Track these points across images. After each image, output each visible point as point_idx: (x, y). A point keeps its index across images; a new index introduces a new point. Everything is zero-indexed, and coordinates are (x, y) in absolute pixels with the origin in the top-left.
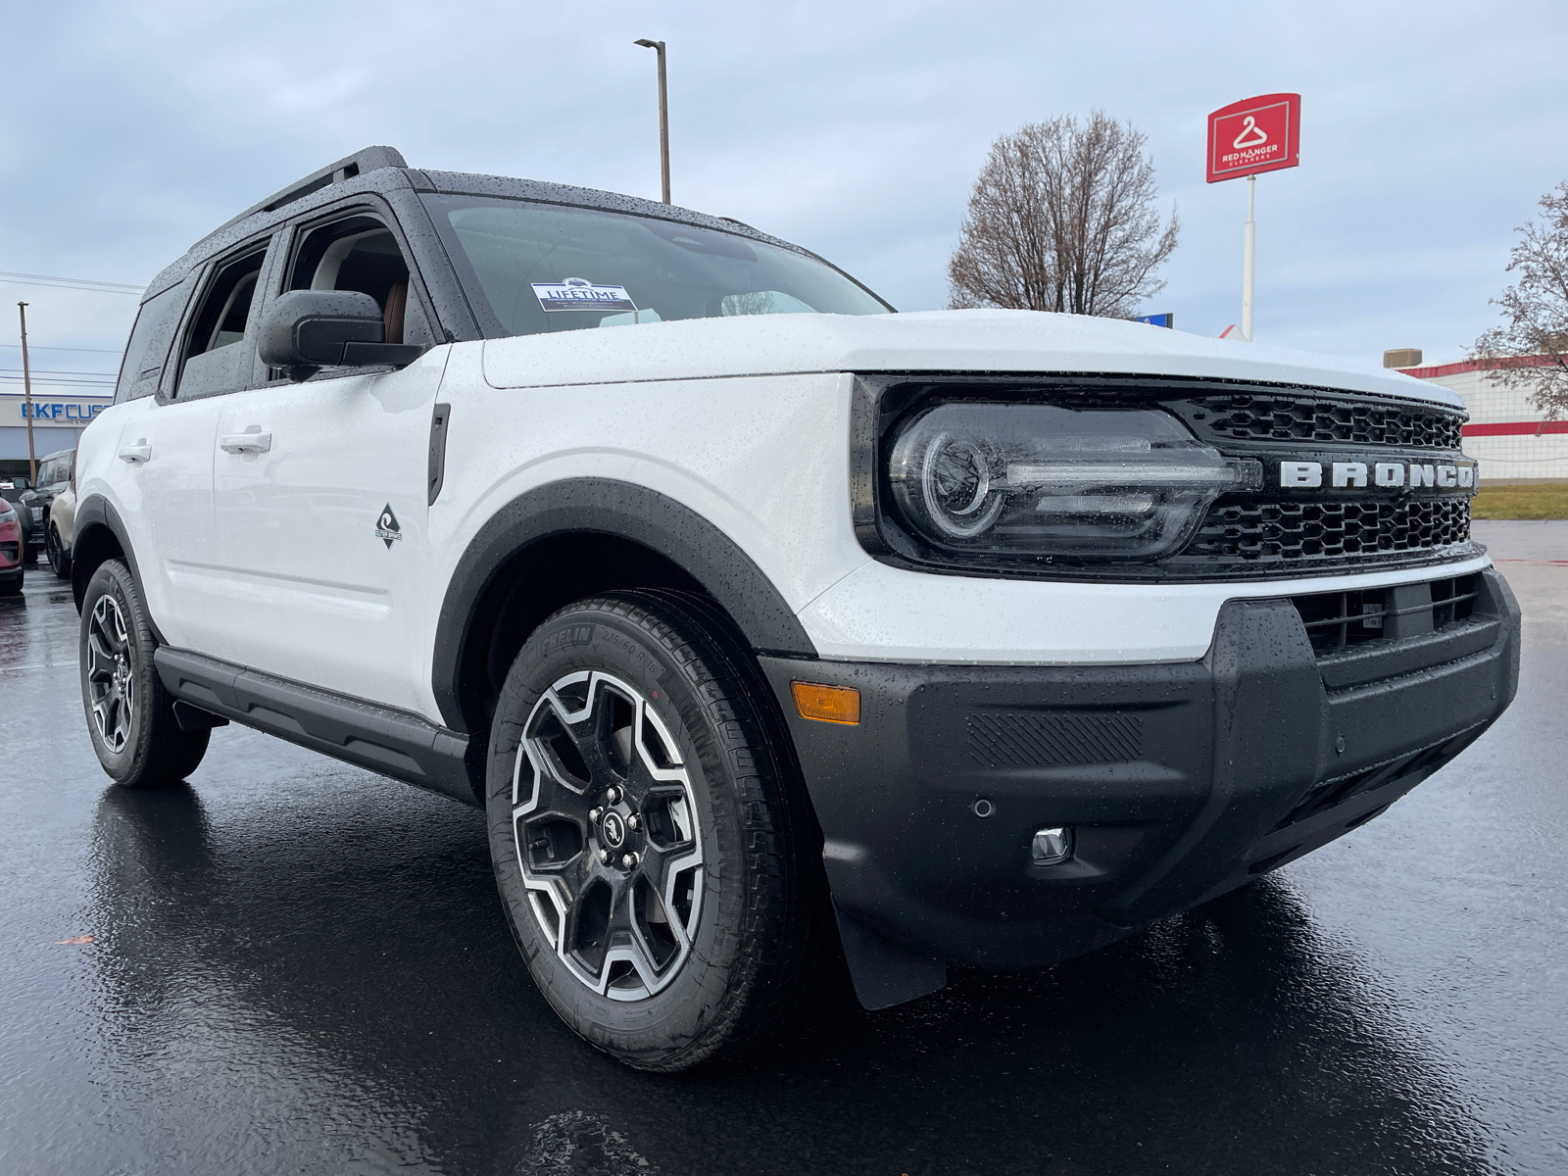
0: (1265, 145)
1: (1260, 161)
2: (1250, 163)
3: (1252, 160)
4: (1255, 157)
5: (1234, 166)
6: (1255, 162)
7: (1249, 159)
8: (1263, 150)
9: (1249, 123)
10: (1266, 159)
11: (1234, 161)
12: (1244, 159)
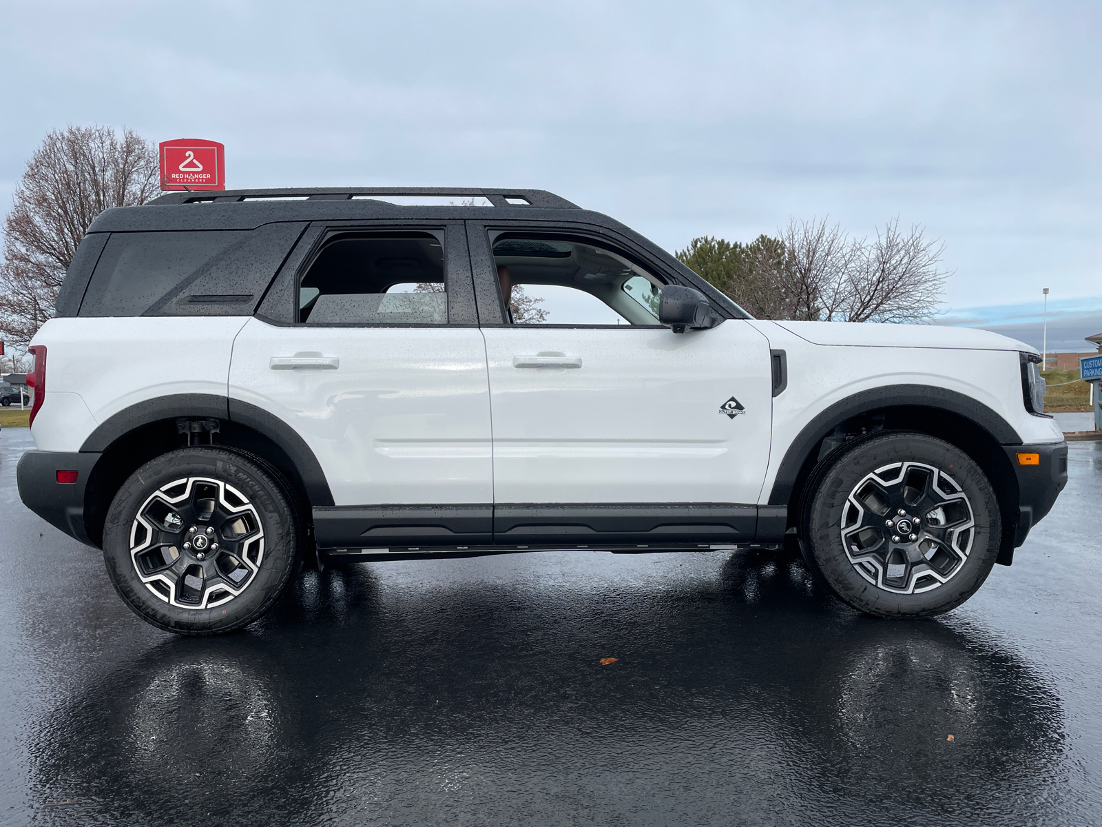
0: (201, 172)
1: (199, 182)
2: (191, 182)
3: (193, 181)
4: (195, 179)
5: (180, 182)
6: (195, 182)
7: (191, 180)
8: (201, 176)
9: (190, 155)
10: (202, 182)
11: (180, 179)
12: (187, 179)
